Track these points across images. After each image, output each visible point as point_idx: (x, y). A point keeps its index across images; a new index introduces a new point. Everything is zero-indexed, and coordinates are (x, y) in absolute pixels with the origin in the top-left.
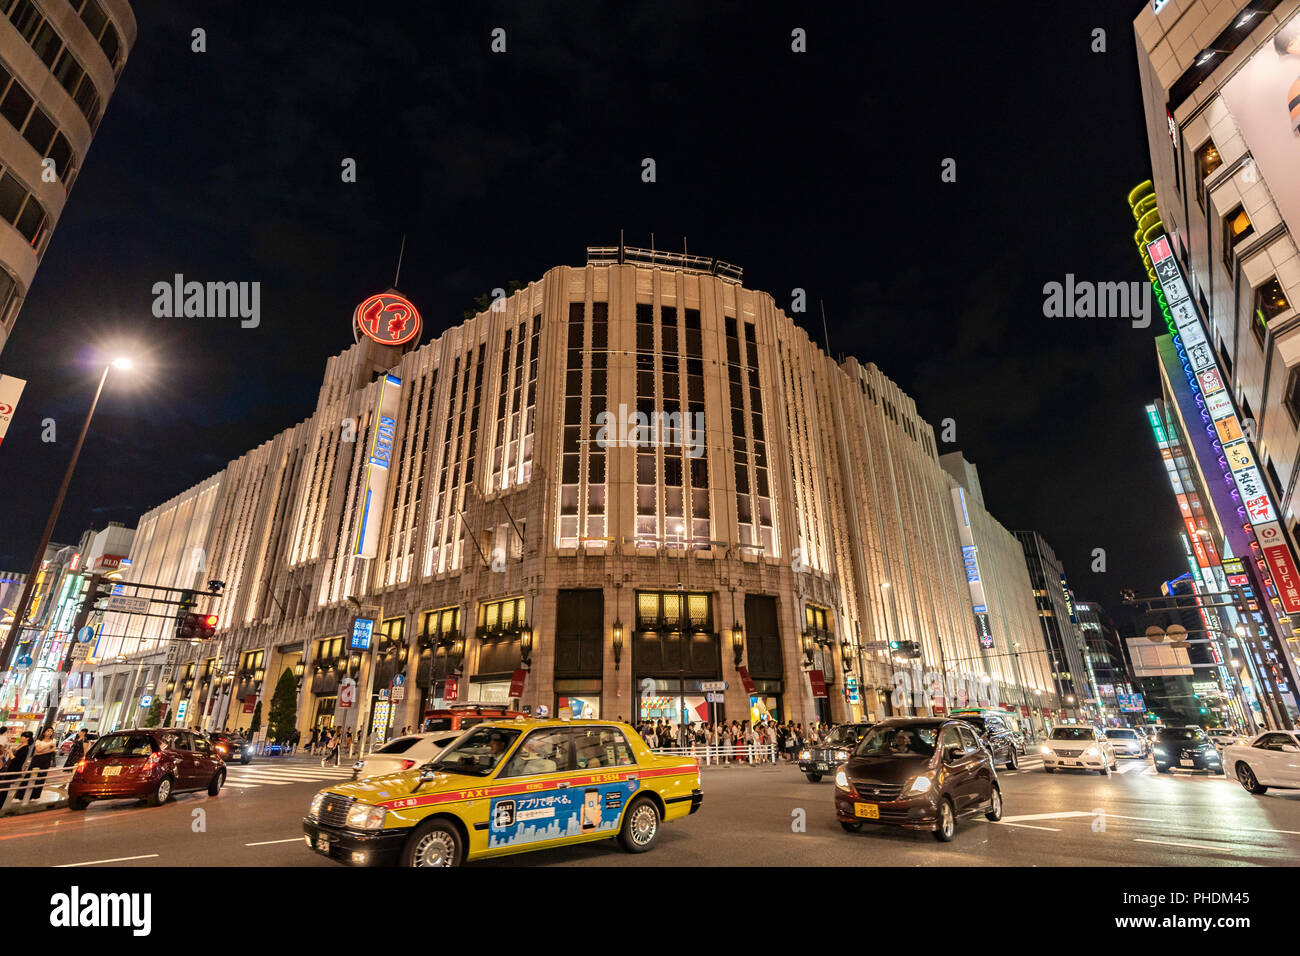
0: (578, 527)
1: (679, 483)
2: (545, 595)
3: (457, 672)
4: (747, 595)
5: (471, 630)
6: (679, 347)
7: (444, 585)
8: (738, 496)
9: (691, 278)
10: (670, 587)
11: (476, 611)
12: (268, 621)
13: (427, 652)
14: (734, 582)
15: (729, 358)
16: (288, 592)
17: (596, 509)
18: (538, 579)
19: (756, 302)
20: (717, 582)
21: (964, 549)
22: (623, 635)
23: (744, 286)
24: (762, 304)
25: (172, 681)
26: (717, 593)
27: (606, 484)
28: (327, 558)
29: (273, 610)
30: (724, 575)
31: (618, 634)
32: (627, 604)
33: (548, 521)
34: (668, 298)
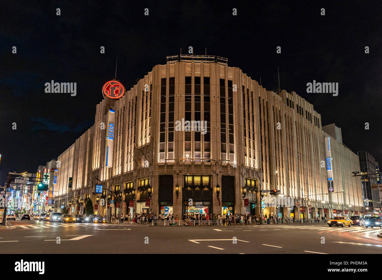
0: (165, 156)
1: (200, 140)
2: (155, 177)
3: (134, 199)
4: (222, 176)
5: (137, 188)
6: (201, 92)
7: (129, 175)
8: (221, 144)
9: (207, 64)
10: (195, 174)
11: (138, 182)
12: (89, 186)
13: (127, 194)
14: (218, 172)
15: (221, 95)
16: (93, 178)
17: (171, 150)
18: (153, 172)
19: (233, 72)
20: (211, 172)
21: (327, 159)
22: (179, 189)
23: (228, 66)
24: (236, 73)
25: (70, 202)
26: (212, 175)
27: (174, 142)
28: (101, 168)
29: (90, 183)
30: (214, 170)
31: (177, 188)
32: (181, 180)
33: (155, 154)
34: (198, 73)
